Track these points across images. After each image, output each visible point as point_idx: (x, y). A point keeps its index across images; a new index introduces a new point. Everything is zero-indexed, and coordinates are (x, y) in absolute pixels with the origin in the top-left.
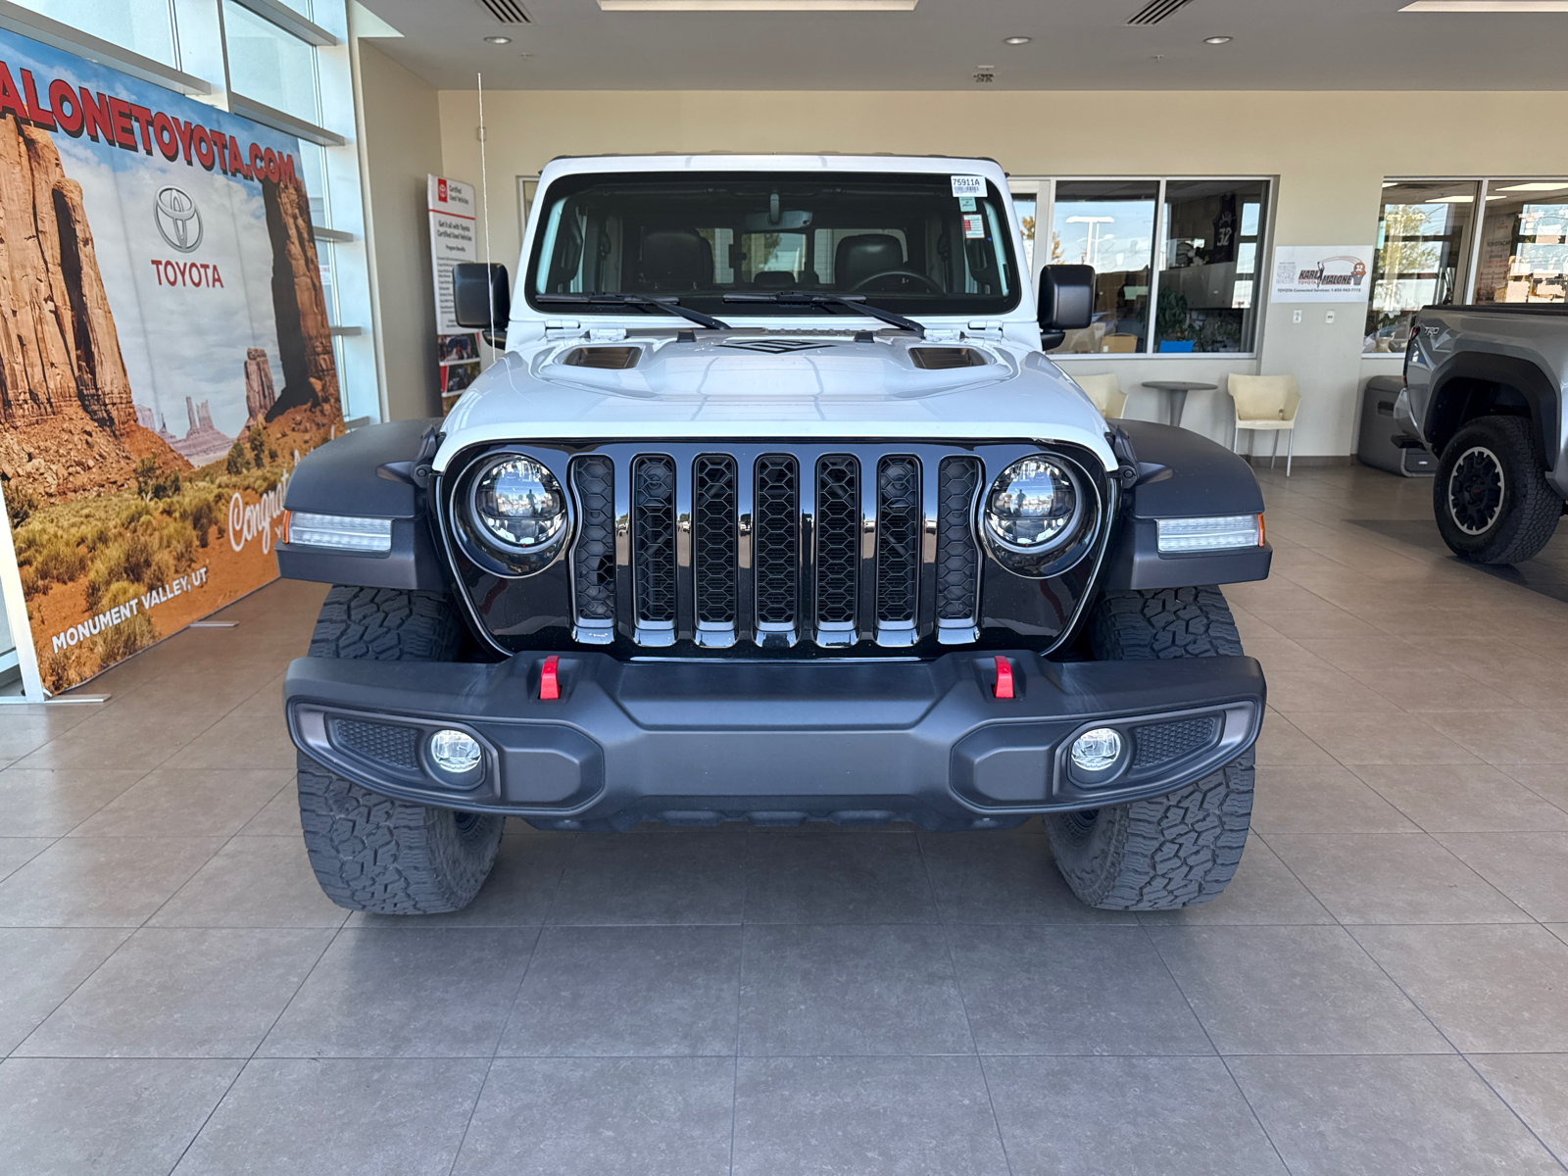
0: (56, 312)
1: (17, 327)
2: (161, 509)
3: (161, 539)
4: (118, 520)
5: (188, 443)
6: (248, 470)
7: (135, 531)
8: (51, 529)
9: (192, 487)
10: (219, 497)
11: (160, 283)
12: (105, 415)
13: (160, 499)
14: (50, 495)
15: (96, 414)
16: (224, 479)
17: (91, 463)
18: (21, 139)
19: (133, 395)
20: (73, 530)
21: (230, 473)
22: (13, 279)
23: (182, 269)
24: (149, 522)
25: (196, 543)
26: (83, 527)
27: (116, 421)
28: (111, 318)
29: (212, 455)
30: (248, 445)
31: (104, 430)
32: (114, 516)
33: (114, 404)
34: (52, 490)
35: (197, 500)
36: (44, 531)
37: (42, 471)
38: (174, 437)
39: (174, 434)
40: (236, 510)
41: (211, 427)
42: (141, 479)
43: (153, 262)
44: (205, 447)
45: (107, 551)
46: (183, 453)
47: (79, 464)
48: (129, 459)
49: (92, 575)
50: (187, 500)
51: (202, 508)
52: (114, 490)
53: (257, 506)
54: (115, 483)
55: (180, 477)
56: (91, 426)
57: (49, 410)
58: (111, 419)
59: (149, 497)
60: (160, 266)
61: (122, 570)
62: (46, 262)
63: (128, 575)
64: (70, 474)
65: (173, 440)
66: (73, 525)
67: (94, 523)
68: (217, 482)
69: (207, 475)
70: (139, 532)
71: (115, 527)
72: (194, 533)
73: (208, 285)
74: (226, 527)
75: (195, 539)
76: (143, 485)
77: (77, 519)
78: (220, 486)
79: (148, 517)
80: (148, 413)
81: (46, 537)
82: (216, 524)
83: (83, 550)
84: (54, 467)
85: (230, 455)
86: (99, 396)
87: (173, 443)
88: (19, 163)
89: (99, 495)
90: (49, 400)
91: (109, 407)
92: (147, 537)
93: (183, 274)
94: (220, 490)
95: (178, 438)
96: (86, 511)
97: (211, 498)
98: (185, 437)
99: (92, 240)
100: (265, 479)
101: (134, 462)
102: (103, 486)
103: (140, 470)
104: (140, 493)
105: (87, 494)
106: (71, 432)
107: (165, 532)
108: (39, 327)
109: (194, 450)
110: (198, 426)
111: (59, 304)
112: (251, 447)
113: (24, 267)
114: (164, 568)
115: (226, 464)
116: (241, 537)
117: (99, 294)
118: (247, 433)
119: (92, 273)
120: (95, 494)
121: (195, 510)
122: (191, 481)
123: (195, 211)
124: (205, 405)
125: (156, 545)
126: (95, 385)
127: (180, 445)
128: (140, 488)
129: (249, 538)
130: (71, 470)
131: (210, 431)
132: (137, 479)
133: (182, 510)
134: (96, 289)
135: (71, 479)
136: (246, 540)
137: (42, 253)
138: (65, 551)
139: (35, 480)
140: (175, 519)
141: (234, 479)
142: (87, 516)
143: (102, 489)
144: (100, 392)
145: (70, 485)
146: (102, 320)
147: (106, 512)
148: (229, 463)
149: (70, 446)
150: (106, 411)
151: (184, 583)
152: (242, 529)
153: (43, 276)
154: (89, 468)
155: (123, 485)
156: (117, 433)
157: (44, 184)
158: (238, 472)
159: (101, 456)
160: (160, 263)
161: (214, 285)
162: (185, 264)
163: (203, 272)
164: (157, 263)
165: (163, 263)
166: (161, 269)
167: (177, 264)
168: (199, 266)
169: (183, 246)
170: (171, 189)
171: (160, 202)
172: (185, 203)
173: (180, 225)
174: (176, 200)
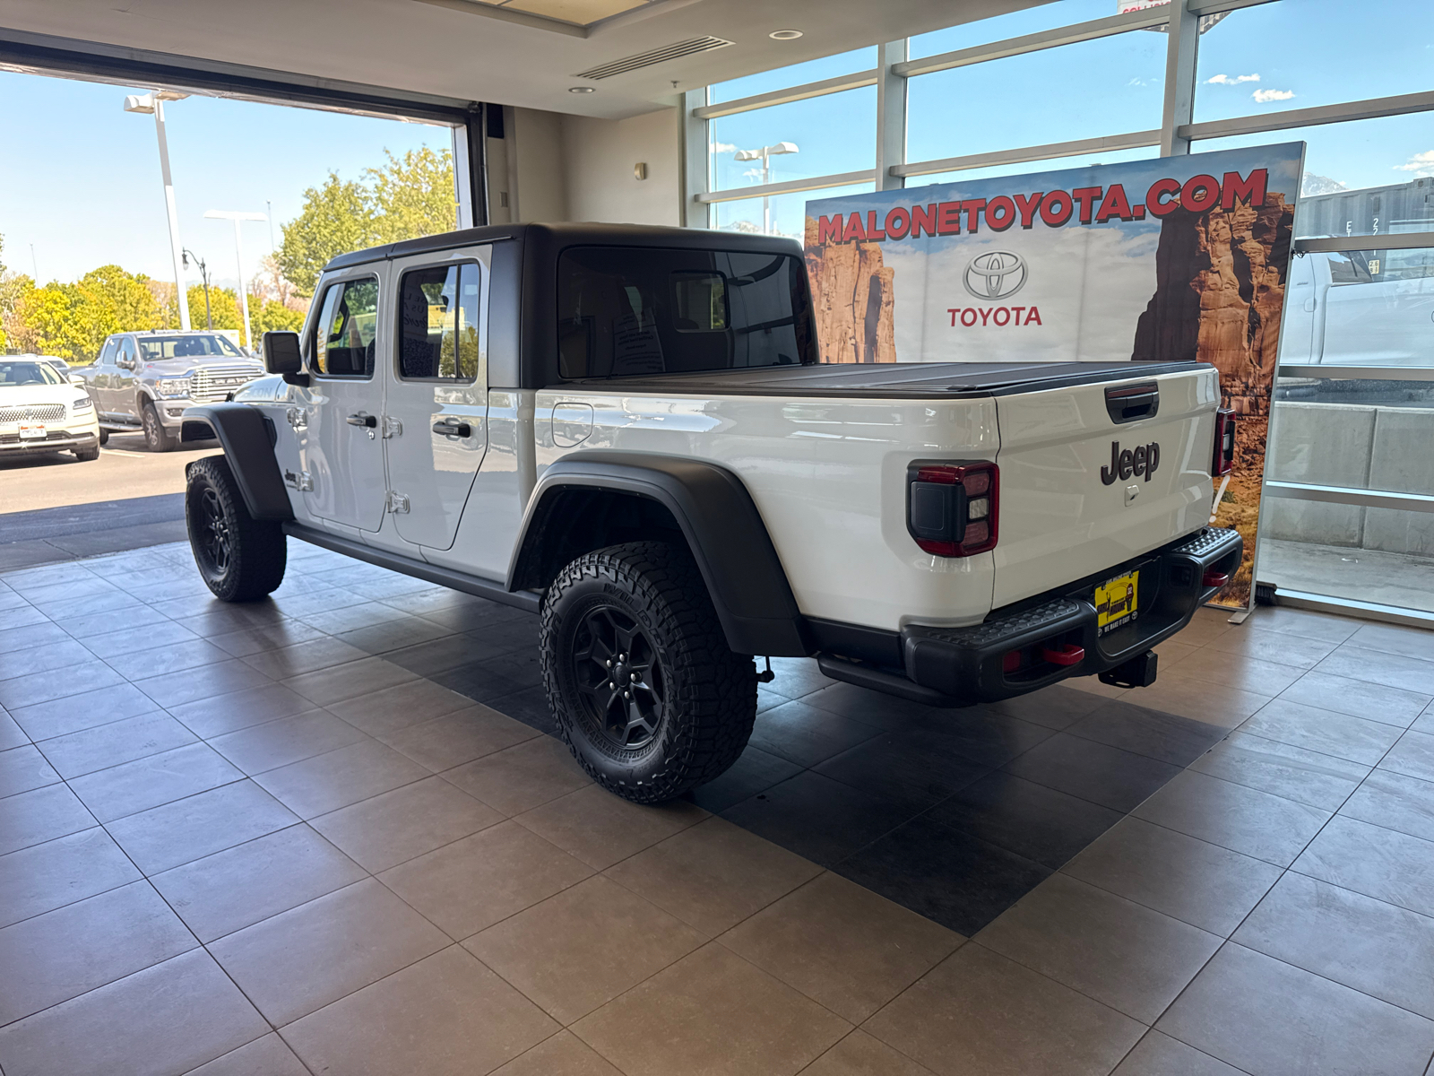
0: (856, 346)
1: (827, 352)
11: (953, 324)
18: (857, 252)
22: (831, 328)
23: (986, 313)
28: (894, 349)
43: (949, 311)
60: (957, 313)
62: (855, 318)
73: (1017, 323)
88: (853, 266)
93: (985, 317)
99: (893, 302)
108: (841, 353)
111: (858, 340)
113: (840, 321)
117: (888, 334)
119: (887, 322)
123: (1021, 264)
134: (886, 331)
137: (854, 313)
146: (887, 350)
153: (851, 326)
157: (866, 274)
160: (959, 310)
161: (1026, 323)
162: (991, 310)
163: (1013, 314)
164: (954, 311)
165: (962, 311)
166: (958, 315)
167: (981, 310)
168: (1010, 310)
169: (993, 295)
170: (992, 254)
171: (973, 266)
172: (1009, 261)
173: (994, 280)
174: (996, 262)
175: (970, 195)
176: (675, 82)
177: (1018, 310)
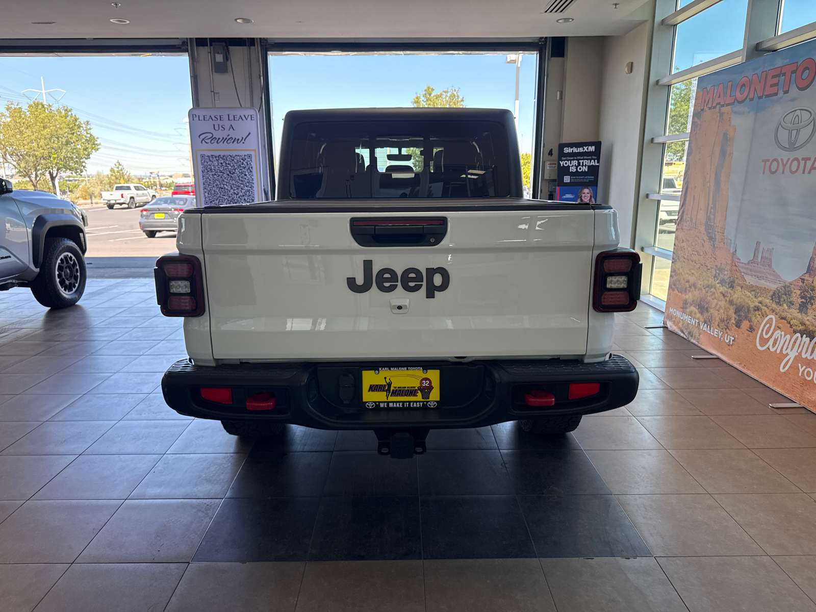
0: (709, 188)
2: (720, 291)
3: (717, 304)
4: (702, 283)
5: (747, 266)
6: (789, 307)
7: (707, 292)
8: (681, 270)
9: (742, 291)
10: (757, 309)
11: (764, 173)
12: (713, 236)
13: (722, 286)
14: (684, 258)
15: (709, 234)
16: (767, 301)
17: (701, 254)
18: (719, 115)
19: (725, 230)
20: (687, 275)
21: (772, 299)
23: (785, 163)
24: (714, 293)
25: (733, 321)
26: (690, 277)
27: (717, 240)
28: (728, 192)
29: (762, 281)
30: (799, 292)
31: (710, 242)
32: (701, 280)
33: (718, 232)
34: (686, 257)
35: (742, 300)
36: (679, 269)
37: (685, 248)
38: (740, 259)
39: (740, 258)
40: (768, 325)
41: (770, 266)
42: (718, 271)
43: (763, 161)
44: (759, 275)
45: (695, 292)
46: (742, 270)
47: (697, 252)
48: (716, 259)
49: (687, 297)
50: (736, 296)
51: (743, 306)
52: (706, 269)
53: (788, 337)
54: (707, 266)
55: (736, 282)
56: (706, 238)
57: (694, 226)
58: (715, 239)
59: (717, 282)
60: (767, 163)
61: (697, 304)
62: (711, 166)
63: (699, 308)
64: (693, 254)
65: (738, 261)
66: (687, 274)
67: (694, 278)
68: (760, 299)
69: (754, 291)
70: (709, 294)
71: (700, 285)
72: (734, 316)
73: (804, 172)
74: (756, 329)
75: (733, 319)
76: (717, 274)
77: (689, 272)
78: (760, 303)
79: (715, 290)
80: (729, 241)
81: (679, 272)
82: (749, 322)
83: (687, 285)
84: (689, 249)
85: (777, 289)
86: (714, 226)
87: (738, 262)
88: (715, 126)
89: (699, 268)
90: (695, 222)
91: (716, 233)
92: (711, 299)
93: (784, 166)
94: (760, 305)
95: (742, 261)
96: (693, 271)
97: (752, 305)
98: (746, 262)
99: (733, 154)
100: (803, 324)
101: (718, 262)
102: (702, 265)
103: (719, 267)
104: (714, 277)
105: (695, 264)
106: (699, 238)
107: (720, 303)
108: (701, 193)
109: (750, 273)
110: (759, 260)
111: (711, 185)
112: (800, 295)
113: (704, 169)
114: (713, 318)
115: (771, 293)
116: (766, 344)
117: (727, 180)
118: (801, 284)
120: (698, 266)
121: (738, 304)
122: (742, 287)
123: (814, 119)
124: (770, 251)
125: (713, 306)
126: (714, 222)
127: (741, 265)
128: (715, 275)
129: (772, 350)
130: (694, 252)
131: (768, 267)
132: (716, 270)
133: (731, 299)
134: (726, 177)
135: (692, 255)
136: (768, 348)
137: (711, 162)
138: (682, 281)
139: (682, 250)
140: (726, 301)
141: (774, 306)
142: (693, 273)
143: (701, 266)
144: (715, 225)
145: (691, 258)
146: (724, 192)
147: (700, 276)
148: (774, 294)
149: (697, 243)
150: (715, 234)
151: (720, 335)
152: (768, 339)
153: (709, 172)
154: (700, 255)
155: (709, 269)
156: (716, 246)
157: (721, 132)
158: (779, 303)
159: (705, 252)
160: (768, 160)
161: (809, 172)
162: (789, 159)
163: (802, 163)
164: (765, 161)
165: (771, 161)
166: (768, 164)
167: (782, 160)
168: (800, 159)
169: (792, 147)
170: (795, 111)
171: (783, 123)
172: (806, 115)
173: (794, 133)
174: (797, 117)
175: (788, 60)
176: (616, 5)
177: (806, 160)
